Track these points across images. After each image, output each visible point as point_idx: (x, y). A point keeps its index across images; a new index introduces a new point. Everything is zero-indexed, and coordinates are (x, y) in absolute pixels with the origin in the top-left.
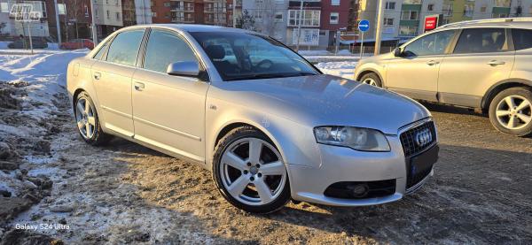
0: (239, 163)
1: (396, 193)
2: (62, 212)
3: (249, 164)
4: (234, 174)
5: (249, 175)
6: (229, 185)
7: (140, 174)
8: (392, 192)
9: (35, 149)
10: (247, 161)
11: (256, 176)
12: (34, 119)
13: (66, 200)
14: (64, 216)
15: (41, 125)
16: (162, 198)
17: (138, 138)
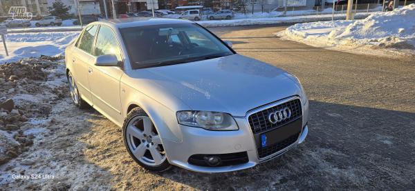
0: (139, 134)
1: (250, 162)
2: (27, 165)
3: (145, 135)
4: (137, 142)
5: (146, 143)
6: (134, 149)
7: (95, 134)
8: (246, 161)
9: (41, 113)
10: (143, 133)
11: (150, 144)
12: (50, 88)
13: (35, 155)
14: (26, 168)
15: (54, 92)
16: (97, 155)
17: (95, 107)
